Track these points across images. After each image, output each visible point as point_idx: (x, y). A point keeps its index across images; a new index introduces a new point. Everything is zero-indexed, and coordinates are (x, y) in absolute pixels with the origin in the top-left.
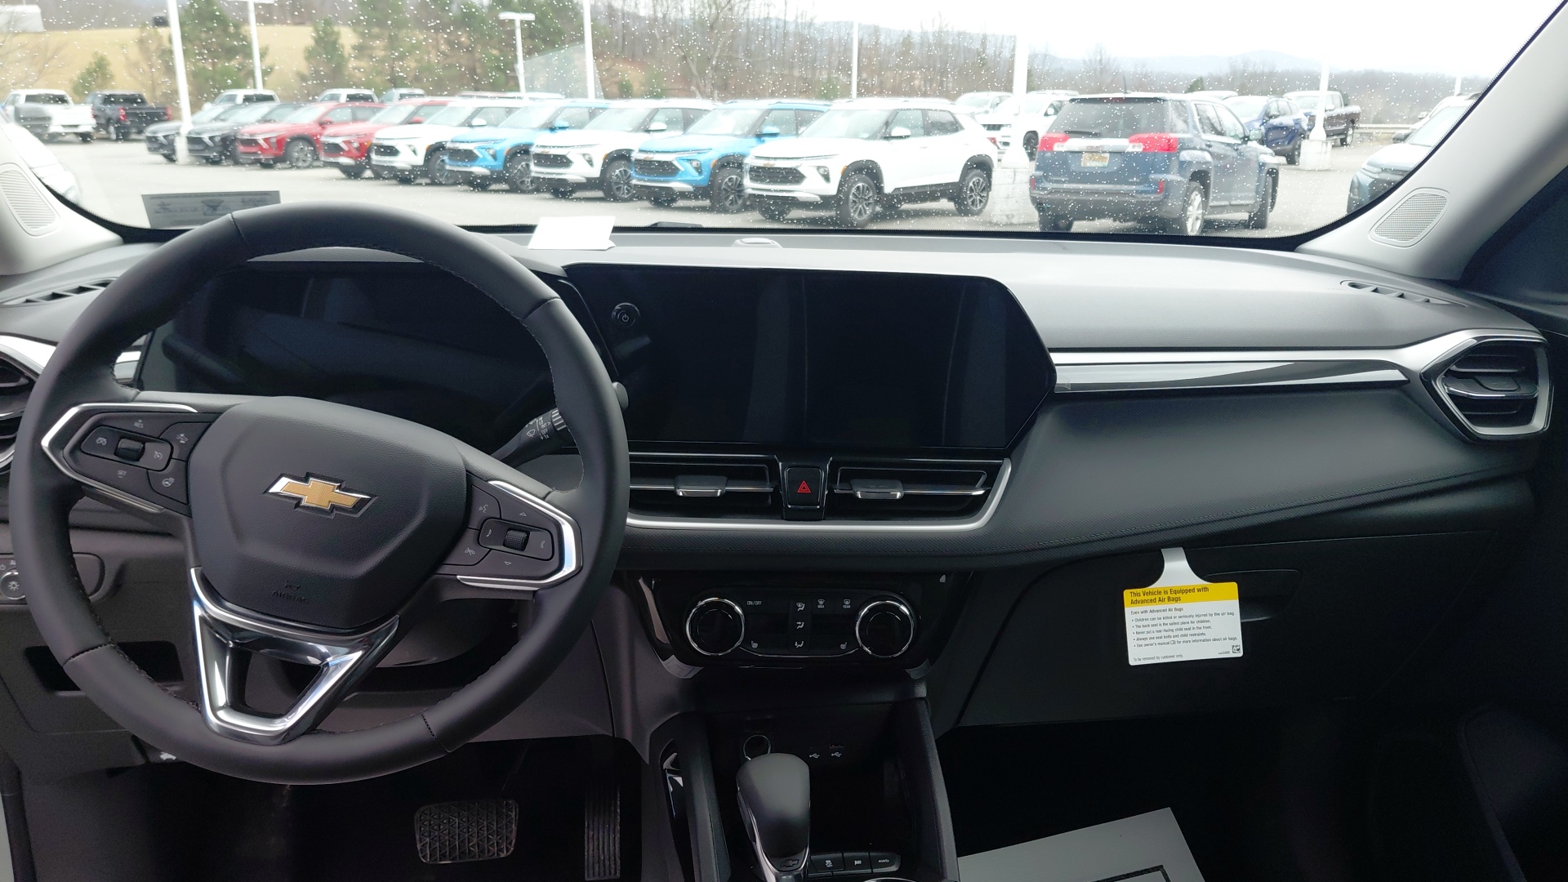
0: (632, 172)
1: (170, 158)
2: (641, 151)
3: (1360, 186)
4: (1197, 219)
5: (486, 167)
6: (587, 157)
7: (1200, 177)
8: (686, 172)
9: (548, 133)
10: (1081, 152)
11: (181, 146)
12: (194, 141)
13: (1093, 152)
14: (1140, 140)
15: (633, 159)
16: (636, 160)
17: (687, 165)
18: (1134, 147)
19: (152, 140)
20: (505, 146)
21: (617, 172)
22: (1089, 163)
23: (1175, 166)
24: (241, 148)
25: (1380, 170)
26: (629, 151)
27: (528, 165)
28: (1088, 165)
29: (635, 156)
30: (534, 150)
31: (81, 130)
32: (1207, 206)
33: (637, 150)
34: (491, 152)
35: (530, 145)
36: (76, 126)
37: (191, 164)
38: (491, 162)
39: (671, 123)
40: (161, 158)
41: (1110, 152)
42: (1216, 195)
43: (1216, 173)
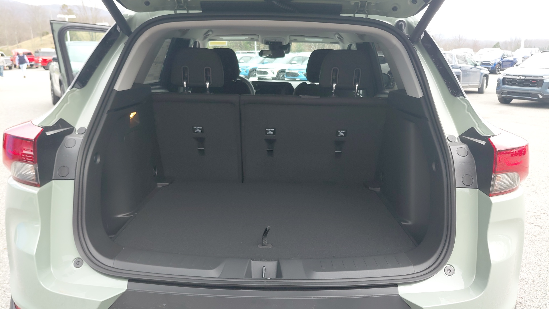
0: (285, 76)
2: (288, 70)
3: (500, 79)
5: (243, 75)
6: (273, 72)
8: (301, 76)
9: (262, 65)
15: (286, 72)
16: (287, 72)
17: (302, 74)
20: (249, 68)
21: (281, 76)
25: (505, 75)
26: (285, 70)
27: (255, 74)
29: (287, 71)
30: (258, 70)
33: (287, 70)
34: (245, 70)
35: (256, 68)
38: (245, 73)
39: (298, 61)
42: (463, 82)
43: (463, 76)
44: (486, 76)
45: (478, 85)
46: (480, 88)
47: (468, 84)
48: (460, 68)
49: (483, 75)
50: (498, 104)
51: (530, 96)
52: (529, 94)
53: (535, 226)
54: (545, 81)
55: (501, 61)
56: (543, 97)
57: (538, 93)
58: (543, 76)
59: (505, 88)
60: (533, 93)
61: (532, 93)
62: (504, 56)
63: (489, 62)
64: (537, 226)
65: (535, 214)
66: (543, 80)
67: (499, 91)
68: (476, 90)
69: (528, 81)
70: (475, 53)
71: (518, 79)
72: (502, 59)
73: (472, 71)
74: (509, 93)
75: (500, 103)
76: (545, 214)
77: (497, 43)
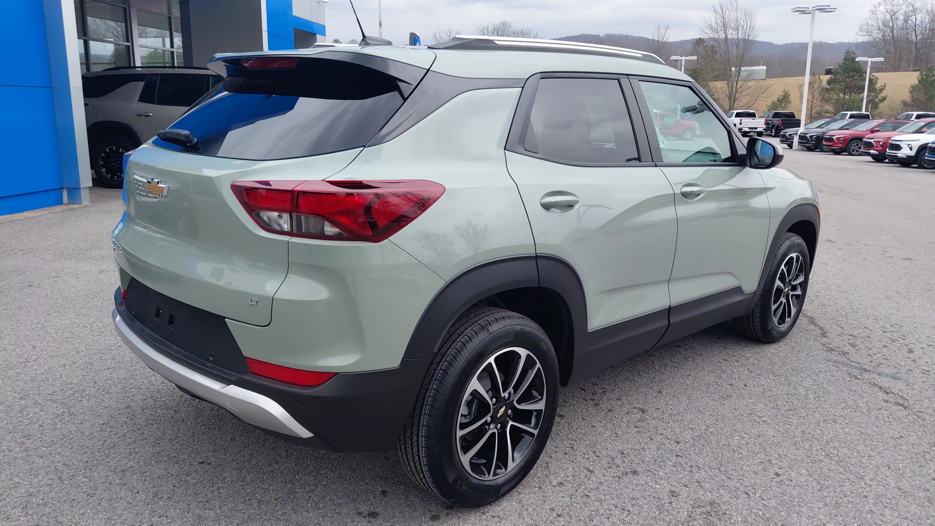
1: (791, 146)
11: (796, 140)
12: (802, 137)
19: (784, 136)
24: (824, 143)
31: (758, 130)
36: (756, 128)
37: (799, 150)
40: (786, 146)
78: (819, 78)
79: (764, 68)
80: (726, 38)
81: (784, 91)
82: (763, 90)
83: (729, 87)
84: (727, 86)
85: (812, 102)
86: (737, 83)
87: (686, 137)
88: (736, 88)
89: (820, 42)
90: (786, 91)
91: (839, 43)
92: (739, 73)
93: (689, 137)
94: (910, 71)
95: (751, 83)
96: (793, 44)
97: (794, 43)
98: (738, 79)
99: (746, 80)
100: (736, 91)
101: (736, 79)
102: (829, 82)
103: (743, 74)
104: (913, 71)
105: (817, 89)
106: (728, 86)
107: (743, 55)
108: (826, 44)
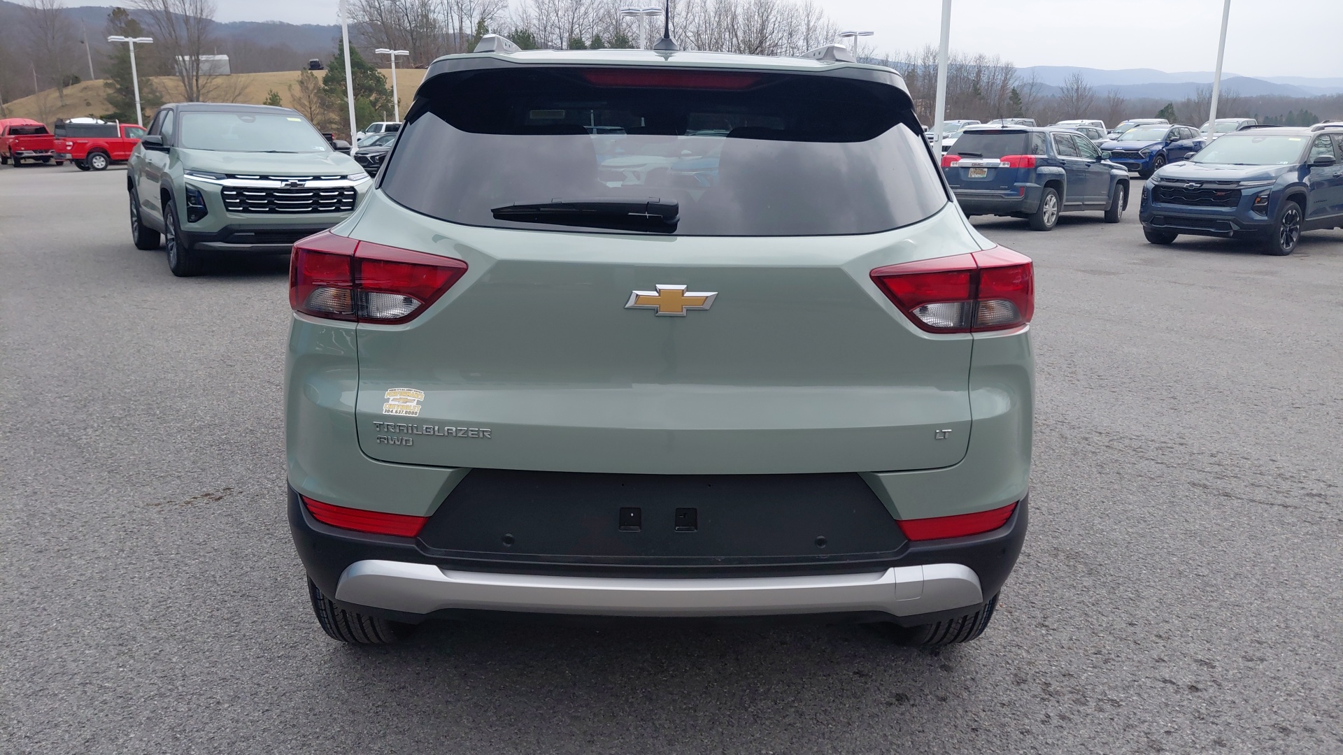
3: (1148, 191)
4: (1053, 214)
7: (1054, 184)
10: (970, 168)
13: (978, 168)
14: (1007, 160)
18: (1004, 164)
22: (974, 175)
23: (1033, 176)
28: (973, 176)
32: (1061, 205)
41: (988, 168)
42: (1070, 197)
43: (1068, 182)
44: (1124, 183)
45: (1104, 203)
46: (1108, 209)
47: (1082, 200)
48: (1062, 164)
49: (1116, 181)
50: (1145, 245)
51: (1211, 228)
52: (1211, 222)
53: (1157, 463)
54: (1244, 193)
55: (1164, 149)
56: (1241, 229)
57: (1229, 220)
58: (1240, 182)
59: (1157, 209)
60: (1220, 220)
61: (1217, 219)
62: (1173, 138)
63: (1138, 150)
64: (1162, 463)
65: (1163, 445)
66: (1240, 190)
67: (1145, 215)
68: (1101, 214)
69: (1209, 192)
70: (1109, 130)
71: (1186, 189)
72: (1167, 144)
73: (1089, 172)
74: (1168, 219)
75: (1147, 242)
76: (1182, 444)
77: (1167, 105)
78: (312, 75)
79: (225, 57)
80: (167, 11)
81: (271, 92)
82: (237, 93)
83: (185, 87)
84: (182, 84)
85: (311, 108)
86: (197, 80)
87: (95, 165)
88: (197, 87)
89: (281, 22)
90: (273, 92)
91: (306, 25)
92: (198, 65)
93: (101, 167)
94: (412, 68)
95: (219, 81)
96: (243, 24)
97: (244, 22)
98: (197, 73)
99: (210, 75)
100: (198, 91)
101: (195, 73)
102: (326, 81)
103: (204, 67)
104: (417, 68)
105: (313, 90)
106: (184, 83)
107: (199, 37)
108: (289, 25)
